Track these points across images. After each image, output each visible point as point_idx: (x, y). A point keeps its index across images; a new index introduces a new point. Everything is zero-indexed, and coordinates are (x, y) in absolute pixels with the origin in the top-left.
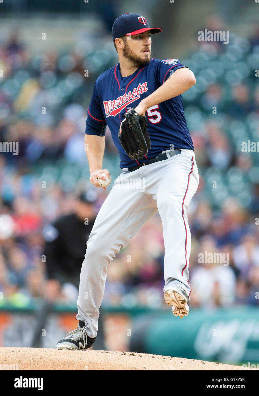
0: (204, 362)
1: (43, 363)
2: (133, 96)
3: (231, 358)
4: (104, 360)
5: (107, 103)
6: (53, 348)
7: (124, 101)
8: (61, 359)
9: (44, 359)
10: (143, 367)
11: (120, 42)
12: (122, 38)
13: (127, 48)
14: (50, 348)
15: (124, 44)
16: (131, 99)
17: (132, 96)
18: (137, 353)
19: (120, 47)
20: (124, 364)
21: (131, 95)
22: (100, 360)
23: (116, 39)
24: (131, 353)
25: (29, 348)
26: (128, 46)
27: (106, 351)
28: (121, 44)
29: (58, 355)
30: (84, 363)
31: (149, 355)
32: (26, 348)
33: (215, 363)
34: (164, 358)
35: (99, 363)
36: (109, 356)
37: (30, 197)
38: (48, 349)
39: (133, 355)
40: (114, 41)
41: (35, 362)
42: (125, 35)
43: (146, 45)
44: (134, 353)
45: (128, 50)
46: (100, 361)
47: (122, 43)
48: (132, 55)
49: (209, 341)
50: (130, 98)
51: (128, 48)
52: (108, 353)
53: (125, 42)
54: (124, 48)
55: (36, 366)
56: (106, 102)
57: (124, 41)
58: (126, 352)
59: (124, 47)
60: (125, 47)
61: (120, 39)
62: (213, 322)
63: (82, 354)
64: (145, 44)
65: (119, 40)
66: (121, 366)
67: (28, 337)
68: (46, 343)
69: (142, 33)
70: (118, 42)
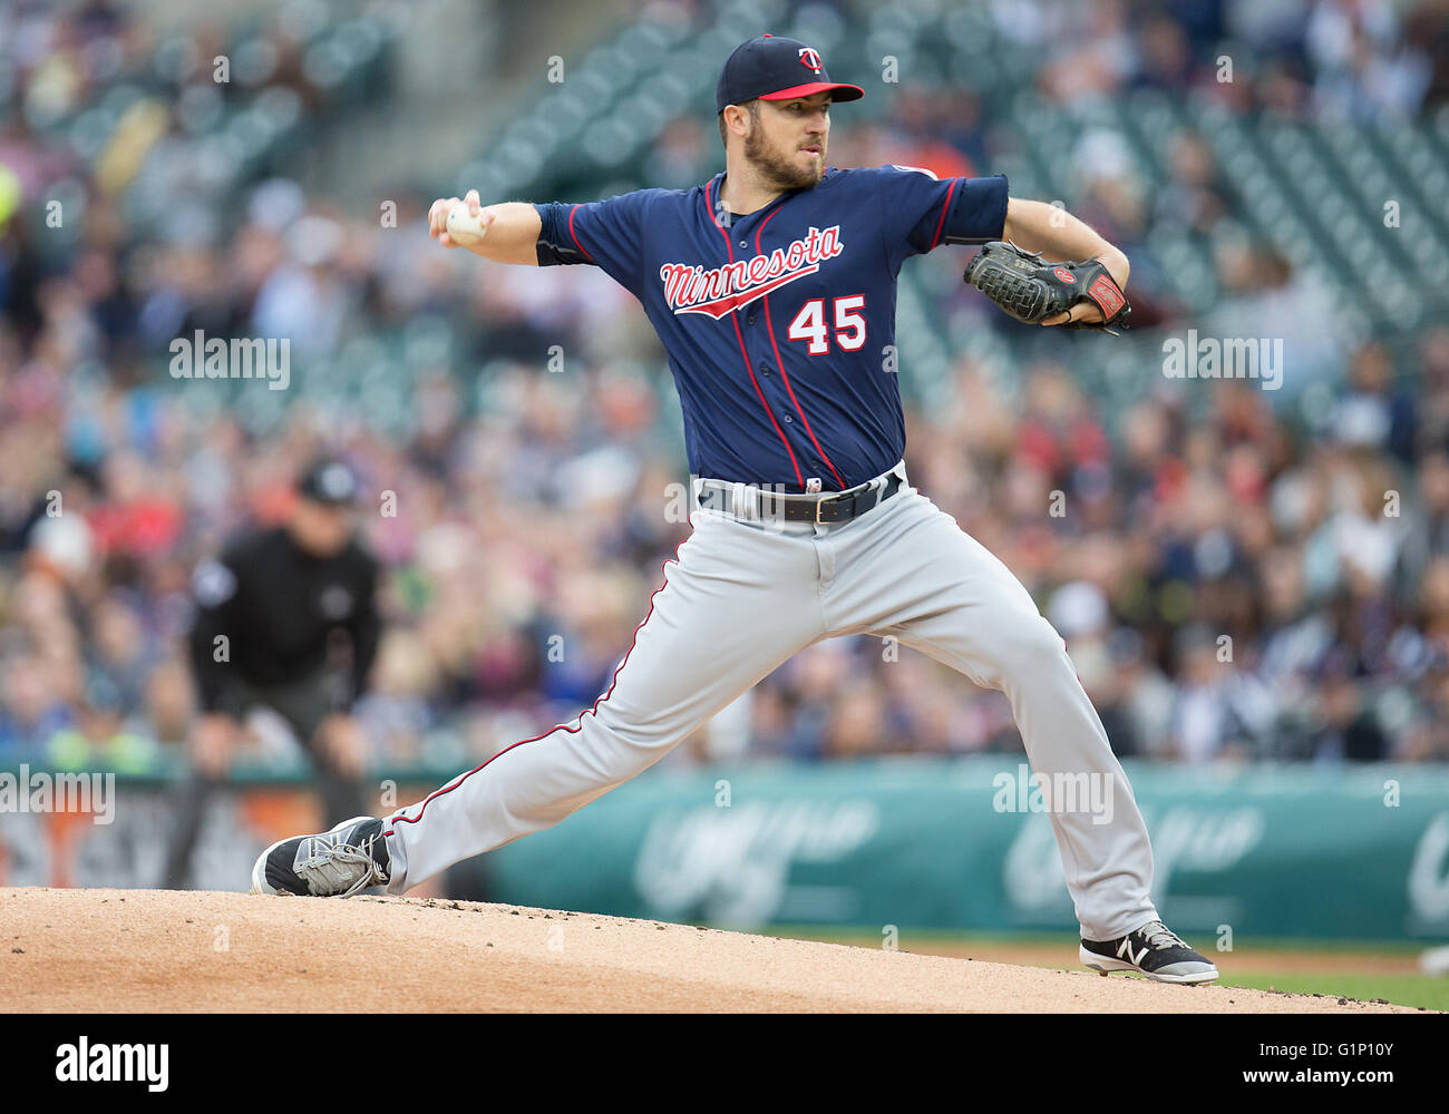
0: (662, 924)
1: (194, 935)
2: (793, 263)
3: (739, 911)
4: (371, 924)
5: (689, 271)
6: (222, 890)
7: (758, 277)
8: (247, 920)
9: (197, 922)
10: (486, 942)
11: (738, 118)
12: (747, 107)
13: (758, 136)
14: (215, 890)
15: (752, 123)
16: (787, 272)
17: (789, 262)
18: (467, 903)
19: (736, 131)
20: (431, 934)
21: (784, 261)
22: (362, 924)
23: (729, 109)
24: (451, 903)
25: (152, 891)
26: (761, 129)
27: (379, 898)
28: (741, 121)
29: (237, 911)
30: (315, 933)
31: (503, 906)
32: (143, 891)
33: (695, 928)
34: (547, 917)
35: (358, 933)
36: (387, 913)
37: (152, 450)
38: (208, 893)
39: (456, 907)
40: (721, 112)
41: (171, 933)
42: (757, 98)
43: (814, 134)
44: (460, 903)
45: (762, 142)
46: (361, 928)
47: (746, 119)
48: (772, 157)
49: (675, 864)
50: (781, 268)
51: (762, 137)
52: (383, 902)
53: (755, 117)
54: (748, 135)
55: (172, 944)
56: (685, 268)
57: (752, 114)
58: (435, 900)
59: (749, 132)
60: (753, 132)
61: (741, 109)
62: (689, 807)
63: (307, 906)
64: (812, 129)
65: (735, 111)
66: (422, 938)
67: (151, 860)
68: (203, 876)
69: (806, 98)
70: (733, 116)
